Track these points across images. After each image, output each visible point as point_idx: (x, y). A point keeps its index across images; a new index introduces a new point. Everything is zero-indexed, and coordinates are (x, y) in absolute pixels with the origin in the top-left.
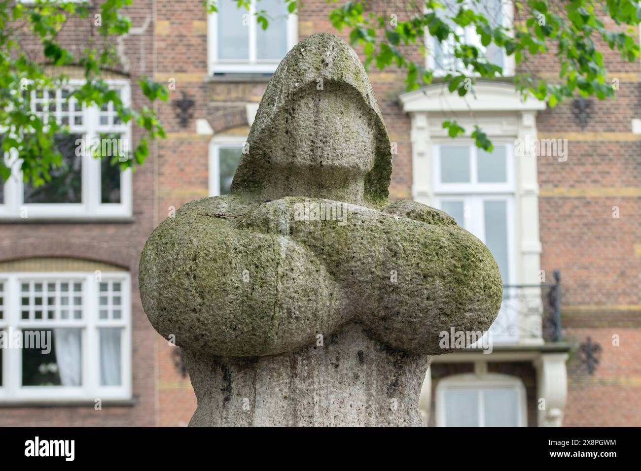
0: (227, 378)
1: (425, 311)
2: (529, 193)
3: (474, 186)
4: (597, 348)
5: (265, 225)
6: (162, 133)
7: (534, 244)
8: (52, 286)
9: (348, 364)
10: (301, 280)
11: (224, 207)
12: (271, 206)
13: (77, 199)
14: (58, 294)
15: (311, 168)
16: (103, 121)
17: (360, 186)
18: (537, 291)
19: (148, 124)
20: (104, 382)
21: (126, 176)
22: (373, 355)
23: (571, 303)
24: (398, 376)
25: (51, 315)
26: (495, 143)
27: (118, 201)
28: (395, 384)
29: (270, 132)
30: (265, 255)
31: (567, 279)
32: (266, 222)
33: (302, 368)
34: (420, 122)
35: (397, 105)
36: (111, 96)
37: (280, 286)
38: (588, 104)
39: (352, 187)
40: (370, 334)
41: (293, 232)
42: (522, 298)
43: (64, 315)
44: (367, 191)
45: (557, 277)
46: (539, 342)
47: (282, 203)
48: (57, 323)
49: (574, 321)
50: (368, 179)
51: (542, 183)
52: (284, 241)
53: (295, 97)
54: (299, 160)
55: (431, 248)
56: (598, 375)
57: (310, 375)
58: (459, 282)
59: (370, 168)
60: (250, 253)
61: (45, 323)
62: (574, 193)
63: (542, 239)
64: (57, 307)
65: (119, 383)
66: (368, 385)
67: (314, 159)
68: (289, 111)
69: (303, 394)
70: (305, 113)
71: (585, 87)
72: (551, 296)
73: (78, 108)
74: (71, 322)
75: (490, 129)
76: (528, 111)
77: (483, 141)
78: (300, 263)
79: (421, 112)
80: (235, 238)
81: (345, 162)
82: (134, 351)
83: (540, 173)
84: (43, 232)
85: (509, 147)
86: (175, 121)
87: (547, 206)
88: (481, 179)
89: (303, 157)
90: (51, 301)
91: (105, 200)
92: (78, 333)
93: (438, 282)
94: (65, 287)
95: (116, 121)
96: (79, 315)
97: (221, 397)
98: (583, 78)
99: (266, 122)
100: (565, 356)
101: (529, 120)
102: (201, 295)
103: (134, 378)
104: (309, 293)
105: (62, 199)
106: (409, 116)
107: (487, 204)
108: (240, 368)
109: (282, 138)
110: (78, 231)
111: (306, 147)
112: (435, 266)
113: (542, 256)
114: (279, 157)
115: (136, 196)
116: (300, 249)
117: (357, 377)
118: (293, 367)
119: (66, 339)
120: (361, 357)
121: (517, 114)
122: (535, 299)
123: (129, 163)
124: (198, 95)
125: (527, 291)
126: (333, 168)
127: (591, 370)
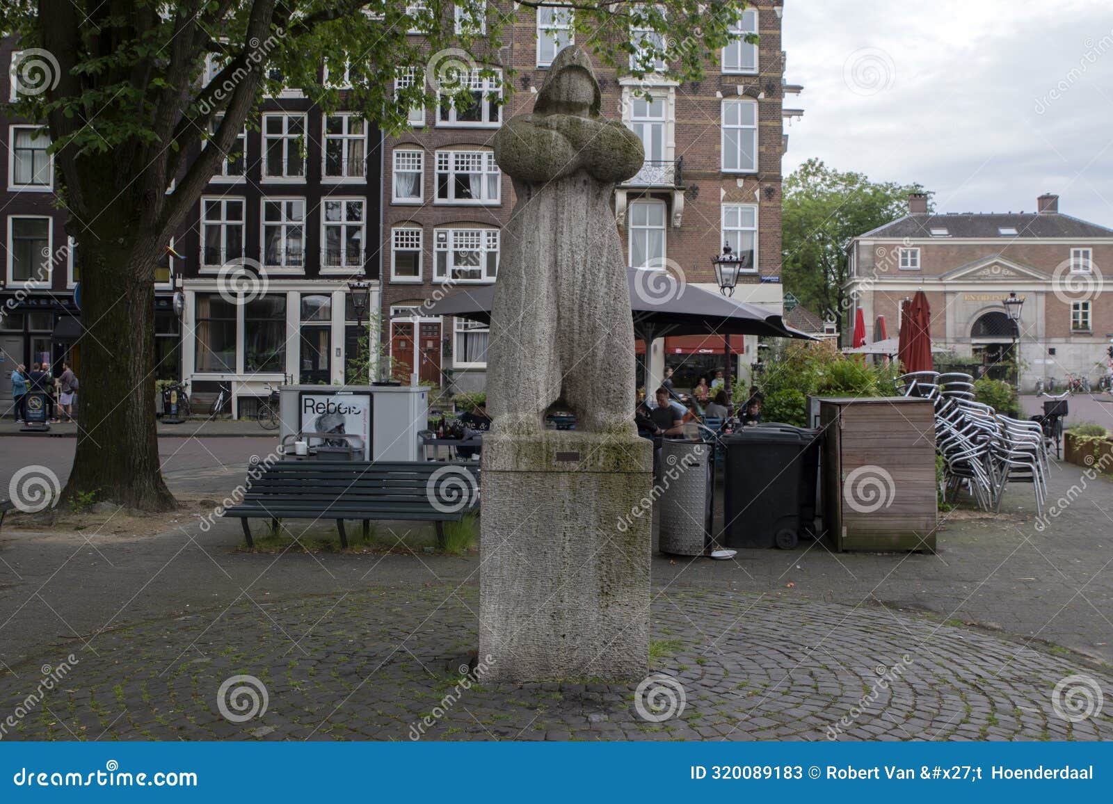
0: (529, 189)
1: (612, 163)
2: (671, 121)
3: (648, 118)
4: (697, 188)
5: (546, 126)
6: (515, 91)
7: (672, 143)
8: (468, 156)
9: (580, 185)
10: (561, 149)
11: (530, 118)
12: (549, 118)
13: (480, 119)
14: (471, 159)
15: (567, 102)
16: (491, 86)
17: (587, 111)
18: (673, 164)
19: (509, 87)
20: (489, 198)
21: (500, 108)
22: (590, 181)
23: (687, 169)
24: (600, 191)
25: (468, 169)
26: (654, 100)
27: (497, 121)
28: (599, 194)
29: (550, 87)
30: (546, 138)
31: (686, 159)
32: (547, 124)
33: (560, 186)
34: (626, 90)
35: (617, 82)
36: (493, 73)
37: (552, 152)
38: (698, 84)
39: (584, 111)
40: (589, 173)
41: (558, 129)
42: (667, 166)
43: (473, 169)
44: (590, 113)
45: (682, 158)
46: (673, 185)
47: (554, 117)
48: (470, 172)
49: (688, 177)
50: (591, 108)
51: (677, 117)
52: (554, 133)
53: (561, 72)
54: (562, 99)
55: (615, 137)
56: (697, 200)
57: (564, 189)
58: (626, 151)
59: (592, 103)
60: (540, 138)
61: (465, 172)
62: (691, 122)
63: (676, 142)
64: (470, 165)
65: (496, 198)
66: (588, 194)
67: (568, 99)
68: (558, 78)
69: (561, 197)
70: (565, 79)
71: (695, 76)
72: (679, 165)
73: (480, 80)
74: (476, 172)
75: (653, 94)
76: (672, 86)
77: (649, 98)
78: (560, 142)
79: (627, 86)
80: (533, 131)
81: (581, 100)
82: (502, 184)
83: (676, 113)
84: (465, 133)
85: (664, 102)
86: (521, 87)
87: (678, 127)
88: (651, 115)
89: (563, 98)
90: (468, 163)
91: (491, 120)
92: (479, 176)
93: (618, 152)
94: (474, 157)
95: (496, 87)
96: (479, 169)
97: (526, 198)
98: (694, 72)
99: (549, 82)
100: (684, 192)
101: (672, 90)
102: (519, 155)
103: (502, 196)
104: (564, 155)
105: (473, 119)
106: (621, 87)
107: (653, 125)
108: (535, 185)
109: (555, 89)
110: (479, 133)
111: (564, 94)
112: (617, 145)
113: (675, 148)
114: (554, 97)
115: (504, 118)
116: (561, 136)
117: (583, 191)
118: (557, 186)
119: (474, 179)
120: (585, 183)
121: (667, 88)
122: (672, 166)
123: (501, 103)
124: (531, 76)
125: (669, 163)
126: (576, 102)
127: (694, 198)
